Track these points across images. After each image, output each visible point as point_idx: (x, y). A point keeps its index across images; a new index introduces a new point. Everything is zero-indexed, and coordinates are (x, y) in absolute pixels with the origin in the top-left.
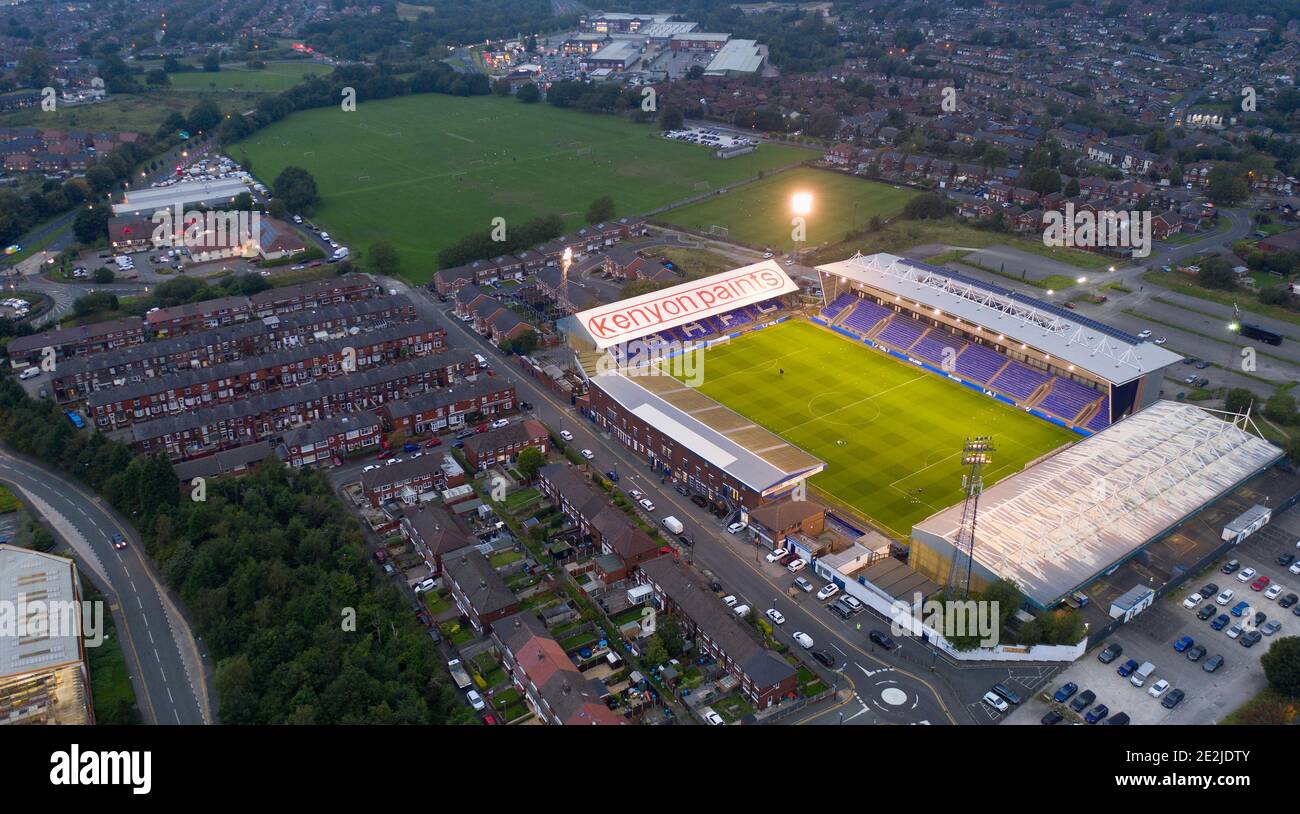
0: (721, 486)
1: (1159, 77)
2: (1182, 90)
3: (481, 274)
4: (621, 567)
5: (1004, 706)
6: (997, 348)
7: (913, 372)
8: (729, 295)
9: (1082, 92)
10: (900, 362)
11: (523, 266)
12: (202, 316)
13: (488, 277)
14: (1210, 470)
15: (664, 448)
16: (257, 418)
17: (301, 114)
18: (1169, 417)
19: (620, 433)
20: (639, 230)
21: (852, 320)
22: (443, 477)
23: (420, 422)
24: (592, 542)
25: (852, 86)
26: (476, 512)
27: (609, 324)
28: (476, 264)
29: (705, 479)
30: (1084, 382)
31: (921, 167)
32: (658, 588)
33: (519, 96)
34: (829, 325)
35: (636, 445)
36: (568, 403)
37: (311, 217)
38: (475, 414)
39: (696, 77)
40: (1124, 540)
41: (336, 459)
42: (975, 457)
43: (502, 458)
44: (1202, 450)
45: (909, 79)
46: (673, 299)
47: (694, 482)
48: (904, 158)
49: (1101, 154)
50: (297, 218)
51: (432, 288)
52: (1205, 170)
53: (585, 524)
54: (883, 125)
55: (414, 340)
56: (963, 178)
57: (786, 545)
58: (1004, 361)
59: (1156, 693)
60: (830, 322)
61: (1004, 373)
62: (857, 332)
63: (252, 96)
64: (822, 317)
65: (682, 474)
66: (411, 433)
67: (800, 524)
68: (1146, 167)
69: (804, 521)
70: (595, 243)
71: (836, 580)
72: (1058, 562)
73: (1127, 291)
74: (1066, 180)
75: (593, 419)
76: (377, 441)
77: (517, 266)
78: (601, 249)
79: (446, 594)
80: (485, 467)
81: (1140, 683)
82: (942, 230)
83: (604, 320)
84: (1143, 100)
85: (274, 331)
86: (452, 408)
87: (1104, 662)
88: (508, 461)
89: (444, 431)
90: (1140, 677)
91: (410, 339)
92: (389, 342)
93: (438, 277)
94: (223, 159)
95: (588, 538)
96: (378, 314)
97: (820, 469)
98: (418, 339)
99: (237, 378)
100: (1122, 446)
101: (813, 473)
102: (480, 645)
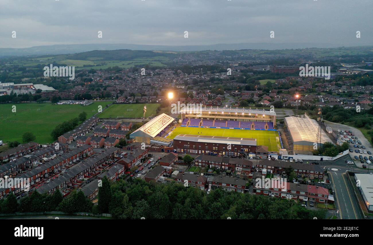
0: (240, 150)
3: (73, 135)
5: (353, 163)
6: (234, 120)
8: (164, 122)
15: (214, 148)
19: (192, 151)
20: (98, 120)
21: (192, 124)
22: (165, 172)
23: (132, 164)
29: (233, 150)
32: (270, 167)
36: (159, 152)
58: (239, 122)
61: (241, 124)
64: (183, 125)
65: (222, 153)
71: (289, 157)
75: (175, 152)
83: (147, 130)
90: (361, 151)
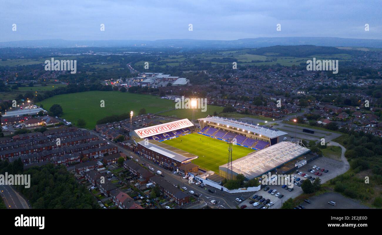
0: (171, 163)
1: (290, 84)
2: (295, 87)
3: (109, 126)
4: (144, 180)
5: (240, 200)
6: (244, 135)
7: (223, 142)
8: (176, 126)
9: (271, 87)
10: (220, 140)
11: (120, 124)
12: (29, 137)
13: (111, 127)
14: (292, 153)
15: (157, 156)
16: (45, 157)
17: (58, 96)
18: (283, 144)
19: (146, 155)
20: (153, 116)
21: (208, 132)
22: (97, 166)
23: (91, 156)
24: (137, 177)
25: (212, 87)
26: (106, 173)
27: (143, 132)
28: (107, 124)
29: (167, 162)
30: (265, 141)
31: (228, 102)
32: (154, 183)
33: (120, 90)
34: (202, 134)
35: (150, 158)
36: (132, 151)
37: (60, 117)
38: (107, 154)
39: (170, 86)
40: (271, 167)
41: (67, 165)
42: (230, 142)
43: (113, 162)
44: (290, 150)
45: (226, 86)
46: (161, 127)
47: (165, 164)
48: (223, 100)
49: (274, 99)
50: (57, 117)
51: (95, 130)
52: (298, 100)
53: (135, 173)
54: (219, 93)
55: (90, 140)
56: (238, 104)
57: (188, 175)
58: (246, 138)
59: (277, 195)
60: (202, 133)
61: (246, 141)
62: (209, 135)
63: (43, 92)
64: (200, 132)
65: (162, 163)
66: (88, 159)
67: (191, 169)
68: (284, 101)
69: (192, 169)
70: (141, 119)
71: (200, 180)
72: (254, 171)
73: (278, 125)
74: (263, 103)
75: (138, 154)
76: (79, 161)
77: (119, 124)
78: (142, 121)
79: (98, 189)
80: (109, 164)
81: (273, 194)
82: (232, 115)
83: (142, 132)
84: (286, 89)
85: (50, 139)
86: (100, 152)
87: (265, 191)
88: (115, 163)
89: (97, 158)
90: (273, 193)
91: (89, 139)
92: (83, 140)
93: (97, 127)
94: (34, 106)
95: (136, 176)
96: (80, 135)
97: (197, 157)
98: (91, 139)
99: (39, 149)
100: (271, 149)
101: (195, 158)
102: (107, 199)
